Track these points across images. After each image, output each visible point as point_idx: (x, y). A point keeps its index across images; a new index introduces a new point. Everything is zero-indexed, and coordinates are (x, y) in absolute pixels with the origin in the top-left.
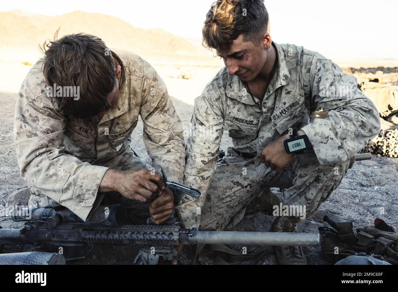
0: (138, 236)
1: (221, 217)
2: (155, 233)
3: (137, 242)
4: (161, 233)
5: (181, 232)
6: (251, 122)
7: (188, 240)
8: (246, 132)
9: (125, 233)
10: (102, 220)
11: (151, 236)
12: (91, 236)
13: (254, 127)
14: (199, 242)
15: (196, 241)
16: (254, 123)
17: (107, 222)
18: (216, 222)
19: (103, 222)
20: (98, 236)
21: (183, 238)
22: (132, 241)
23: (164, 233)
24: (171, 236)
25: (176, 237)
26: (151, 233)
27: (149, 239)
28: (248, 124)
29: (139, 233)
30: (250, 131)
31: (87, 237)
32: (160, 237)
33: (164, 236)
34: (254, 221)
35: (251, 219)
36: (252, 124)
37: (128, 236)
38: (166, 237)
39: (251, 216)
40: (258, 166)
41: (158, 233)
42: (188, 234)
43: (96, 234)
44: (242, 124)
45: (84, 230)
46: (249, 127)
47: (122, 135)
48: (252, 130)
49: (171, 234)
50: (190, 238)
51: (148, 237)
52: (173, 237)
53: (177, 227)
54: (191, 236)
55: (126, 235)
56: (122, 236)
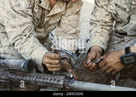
0: (40, 80)
1: (98, 75)
2: (49, 79)
3: (39, 83)
4: (53, 79)
5: (65, 80)
6: (124, 10)
7: (68, 85)
8: (121, 16)
9: (32, 77)
10: (20, 68)
11: (47, 80)
12: (13, 77)
13: (126, 14)
14: (75, 87)
15: (74, 87)
16: (127, 10)
17: (22, 69)
18: (95, 79)
19: (20, 69)
20: (18, 77)
21: (66, 84)
22: (36, 82)
23: (55, 80)
24: (59, 82)
25: (61, 83)
26: (47, 79)
27: (46, 82)
28: (123, 10)
29: (40, 78)
30: (123, 16)
31: (11, 77)
32: (53, 82)
33: (54, 81)
34: (125, 84)
35: (123, 82)
36: (125, 11)
37: (34, 79)
38: (56, 82)
39: (123, 81)
40: (126, 43)
41: (51, 79)
42: (69, 82)
43: (16, 76)
44: (119, 9)
45: (10, 73)
46: (123, 13)
47: (53, 25)
48: (124, 15)
49: (59, 80)
50: (70, 84)
51: (45, 81)
52: (60, 83)
53: (63, 77)
54: (71, 83)
55: (33, 79)
56: (31, 79)
